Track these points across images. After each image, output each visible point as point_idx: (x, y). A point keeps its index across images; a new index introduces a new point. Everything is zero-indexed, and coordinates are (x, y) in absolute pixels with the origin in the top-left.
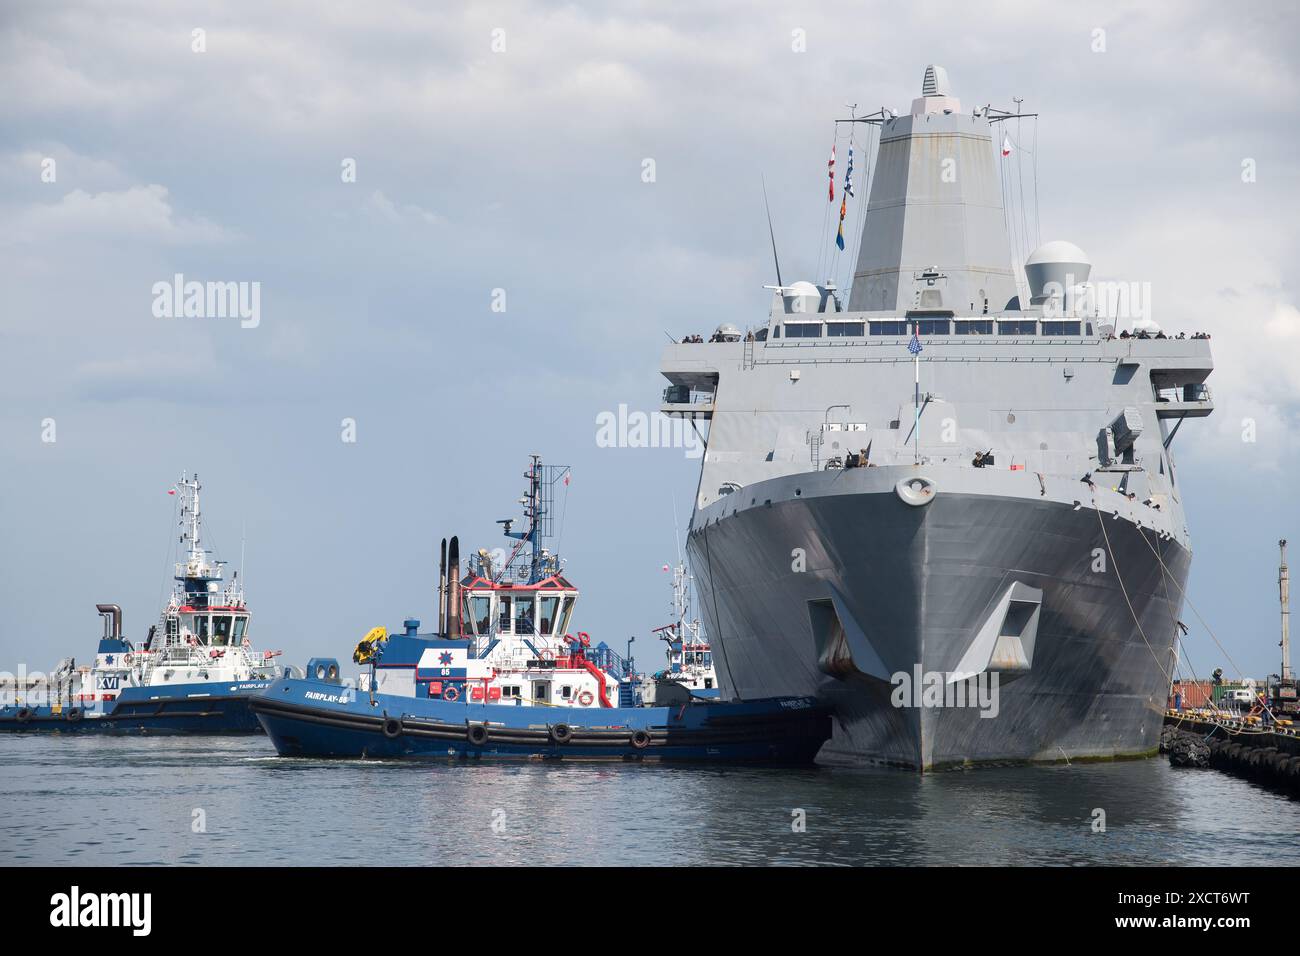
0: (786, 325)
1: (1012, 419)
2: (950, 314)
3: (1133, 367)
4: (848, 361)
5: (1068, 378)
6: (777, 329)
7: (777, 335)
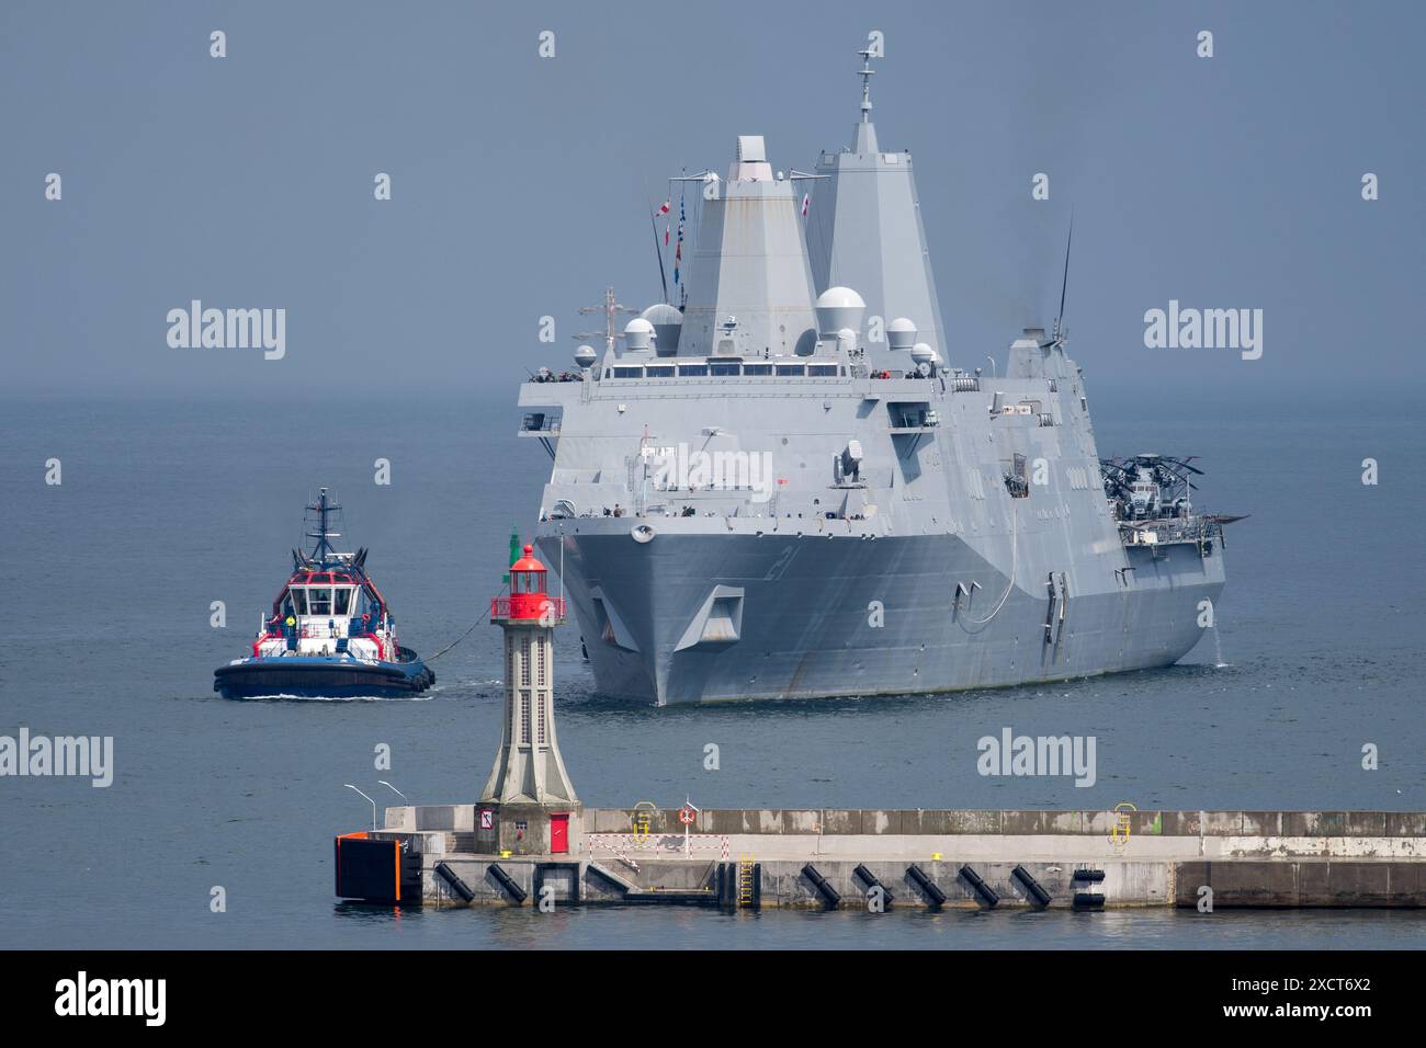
0: (615, 368)
1: (785, 441)
2: (740, 360)
3: (873, 402)
4: (663, 397)
5: (828, 409)
6: (608, 371)
7: (608, 376)
